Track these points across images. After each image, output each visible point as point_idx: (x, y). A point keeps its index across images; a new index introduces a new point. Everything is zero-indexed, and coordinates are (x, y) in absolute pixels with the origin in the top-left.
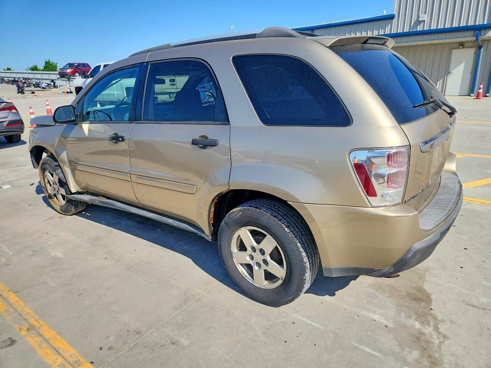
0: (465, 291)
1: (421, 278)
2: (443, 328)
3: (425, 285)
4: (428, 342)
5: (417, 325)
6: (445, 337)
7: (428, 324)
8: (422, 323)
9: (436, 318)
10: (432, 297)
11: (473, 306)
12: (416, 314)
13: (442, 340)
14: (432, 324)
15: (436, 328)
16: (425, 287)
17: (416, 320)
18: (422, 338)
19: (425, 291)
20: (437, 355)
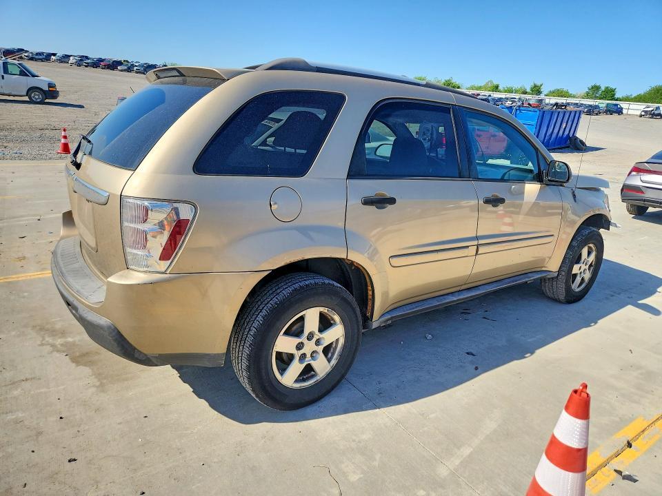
0: (43, 390)
1: (100, 374)
2: (48, 348)
3: (90, 370)
4: (53, 336)
5: (70, 339)
6: (42, 345)
7: (62, 345)
8: (67, 343)
9: (58, 351)
10: (74, 364)
11: (27, 380)
12: (78, 345)
13: (44, 342)
14: (59, 346)
15: (53, 346)
16: (88, 368)
17: (75, 342)
18: (60, 335)
19: (85, 366)
20: (42, 333)
